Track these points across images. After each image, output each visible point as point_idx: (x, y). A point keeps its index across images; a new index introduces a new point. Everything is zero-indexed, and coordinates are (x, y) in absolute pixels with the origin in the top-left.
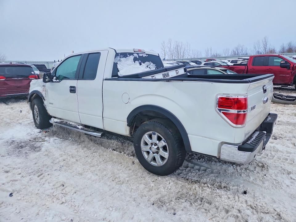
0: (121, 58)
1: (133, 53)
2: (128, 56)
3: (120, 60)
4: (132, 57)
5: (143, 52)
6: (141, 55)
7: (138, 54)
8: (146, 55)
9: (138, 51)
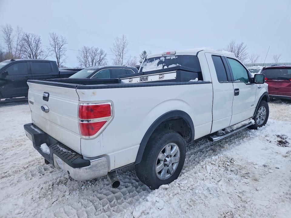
0: (147, 62)
1: (161, 57)
2: (155, 60)
4: (157, 61)
5: (172, 54)
6: (169, 58)
7: (165, 57)
8: (174, 57)
9: (165, 54)
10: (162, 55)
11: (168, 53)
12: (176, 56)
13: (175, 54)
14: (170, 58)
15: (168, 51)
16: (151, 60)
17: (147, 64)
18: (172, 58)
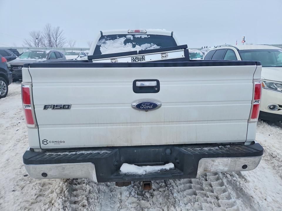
0: (107, 40)
1: (127, 35)
2: (118, 38)
3: (104, 43)
4: (123, 39)
5: (142, 33)
6: (139, 36)
7: (133, 35)
8: (146, 36)
9: (134, 32)
10: (128, 33)
11: (137, 31)
12: (148, 35)
13: (146, 33)
14: (141, 37)
15: (137, 29)
16: (113, 37)
17: (107, 42)
18: (143, 37)
